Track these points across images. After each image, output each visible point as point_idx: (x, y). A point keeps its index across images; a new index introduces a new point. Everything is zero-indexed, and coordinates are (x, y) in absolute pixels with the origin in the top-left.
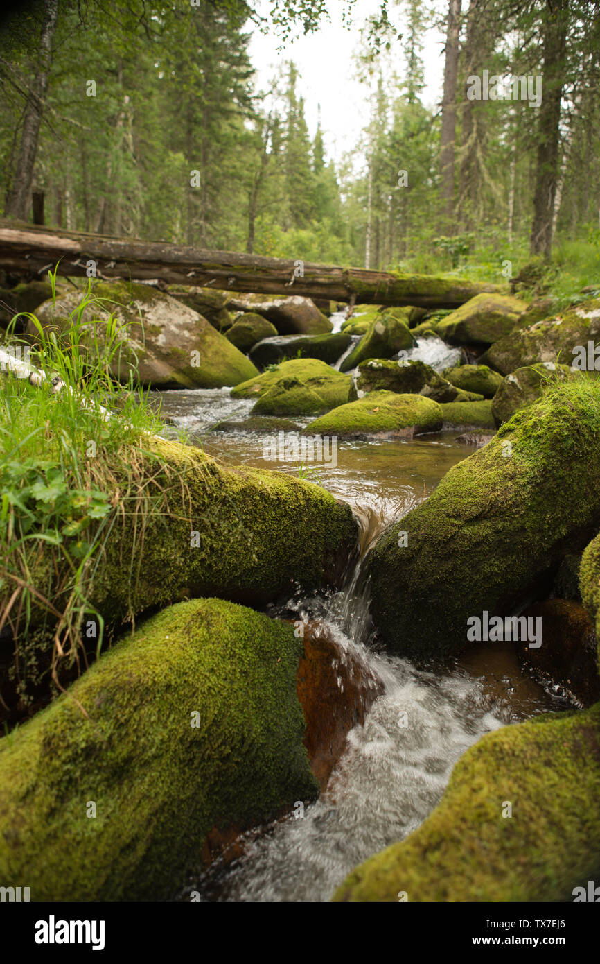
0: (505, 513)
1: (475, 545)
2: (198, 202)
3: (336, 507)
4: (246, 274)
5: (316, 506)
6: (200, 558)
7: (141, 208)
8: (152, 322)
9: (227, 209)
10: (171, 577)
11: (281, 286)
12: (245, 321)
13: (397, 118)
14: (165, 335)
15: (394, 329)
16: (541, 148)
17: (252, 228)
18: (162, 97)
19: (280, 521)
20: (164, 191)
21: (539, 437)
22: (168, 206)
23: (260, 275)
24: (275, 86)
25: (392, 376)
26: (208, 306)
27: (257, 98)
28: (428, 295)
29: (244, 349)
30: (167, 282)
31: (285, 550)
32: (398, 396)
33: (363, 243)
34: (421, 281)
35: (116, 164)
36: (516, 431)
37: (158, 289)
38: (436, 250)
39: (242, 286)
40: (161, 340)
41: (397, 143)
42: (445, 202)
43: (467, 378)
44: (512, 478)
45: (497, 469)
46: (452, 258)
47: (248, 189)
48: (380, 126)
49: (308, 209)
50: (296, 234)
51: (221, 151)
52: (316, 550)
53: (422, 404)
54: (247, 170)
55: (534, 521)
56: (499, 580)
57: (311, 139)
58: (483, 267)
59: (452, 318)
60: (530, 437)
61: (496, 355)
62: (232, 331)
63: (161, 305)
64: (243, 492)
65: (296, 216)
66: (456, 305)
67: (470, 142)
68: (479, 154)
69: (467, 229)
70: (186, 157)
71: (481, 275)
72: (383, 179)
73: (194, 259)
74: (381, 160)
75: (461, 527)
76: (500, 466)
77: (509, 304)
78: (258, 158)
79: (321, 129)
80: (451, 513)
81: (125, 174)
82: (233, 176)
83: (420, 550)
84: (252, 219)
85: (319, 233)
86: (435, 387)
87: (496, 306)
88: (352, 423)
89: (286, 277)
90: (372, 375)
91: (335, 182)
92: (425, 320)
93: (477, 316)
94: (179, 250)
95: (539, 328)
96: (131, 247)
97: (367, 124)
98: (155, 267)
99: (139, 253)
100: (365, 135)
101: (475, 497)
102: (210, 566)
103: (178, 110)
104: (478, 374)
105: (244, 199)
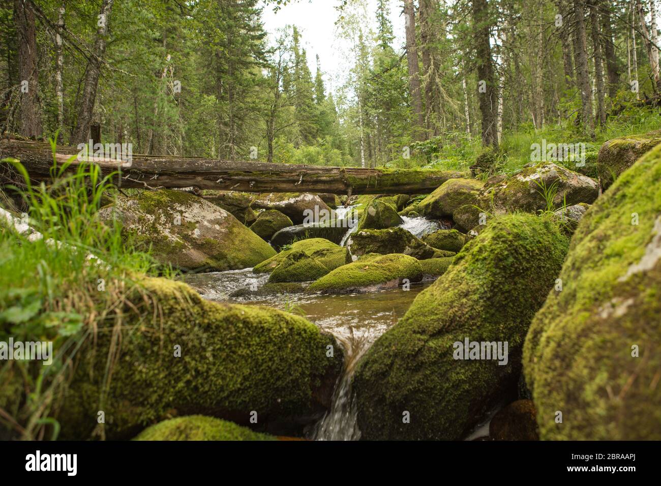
0: (463, 325)
1: (440, 356)
2: (228, 130)
3: (319, 336)
4: (264, 178)
5: (299, 334)
6: (185, 380)
7: (183, 138)
8: (189, 220)
9: (250, 135)
10: (154, 397)
11: (292, 185)
12: (267, 216)
13: (375, 62)
14: (200, 229)
15: (383, 211)
16: (480, 68)
17: (270, 146)
18: (198, 56)
19: (264, 347)
20: (202, 124)
21: (485, 259)
22: (205, 135)
23: (275, 178)
24: (282, 44)
25: (378, 242)
26: (236, 206)
27: (269, 52)
28: (408, 184)
29: (266, 238)
30: (201, 188)
31: (271, 373)
32: (384, 256)
33: (360, 152)
34: (402, 173)
35: (161, 105)
36: (466, 258)
37: (194, 194)
38: (414, 152)
39: (261, 187)
40: (197, 233)
41: (376, 76)
42: (416, 116)
43: (441, 240)
44: (466, 295)
45: (453, 290)
46: (426, 157)
47: (266, 118)
48: (363, 67)
49: (315, 131)
50: (305, 150)
51: (244, 91)
52: (303, 374)
53: (405, 260)
54: (264, 103)
55: (490, 331)
56: (467, 387)
57: (313, 80)
58: (450, 161)
59: (429, 199)
60: (477, 260)
61: (459, 217)
62: (256, 225)
63: (197, 205)
64: (227, 320)
65: (306, 137)
66: (430, 191)
67: (430, 72)
68: (438, 80)
69: (435, 134)
70: (217, 98)
71: (449, 166)
72: (369, 104)
73: (221, 169)
74: (367, 91)
75: (426, 341)
76: (455, 287)
77: (471, 184)
78: (272, 95)
79: (320, 73)
80: (417, 329)
81: (169, 111)
82: (253, 109)
83: (392, 364)
84: (271, 140)
85: (324, 147)
86: (415, 248)
87: (461, 187)
88: (347, 280)
89: (296, 178)
90: (362, 242)
91: (334, 109)
92: (409, 204)
93: (447, 195)
94: (210, 163)
95: (490, 192)
96: (171, 162)
97: (353, 66)
98: (190, 177)
99: (177, 167)
100: (353, 75)
101: (437, 314)
102: (196, 388)
103: (209, 65)
104: (450, 236)
105: (263, 125)
